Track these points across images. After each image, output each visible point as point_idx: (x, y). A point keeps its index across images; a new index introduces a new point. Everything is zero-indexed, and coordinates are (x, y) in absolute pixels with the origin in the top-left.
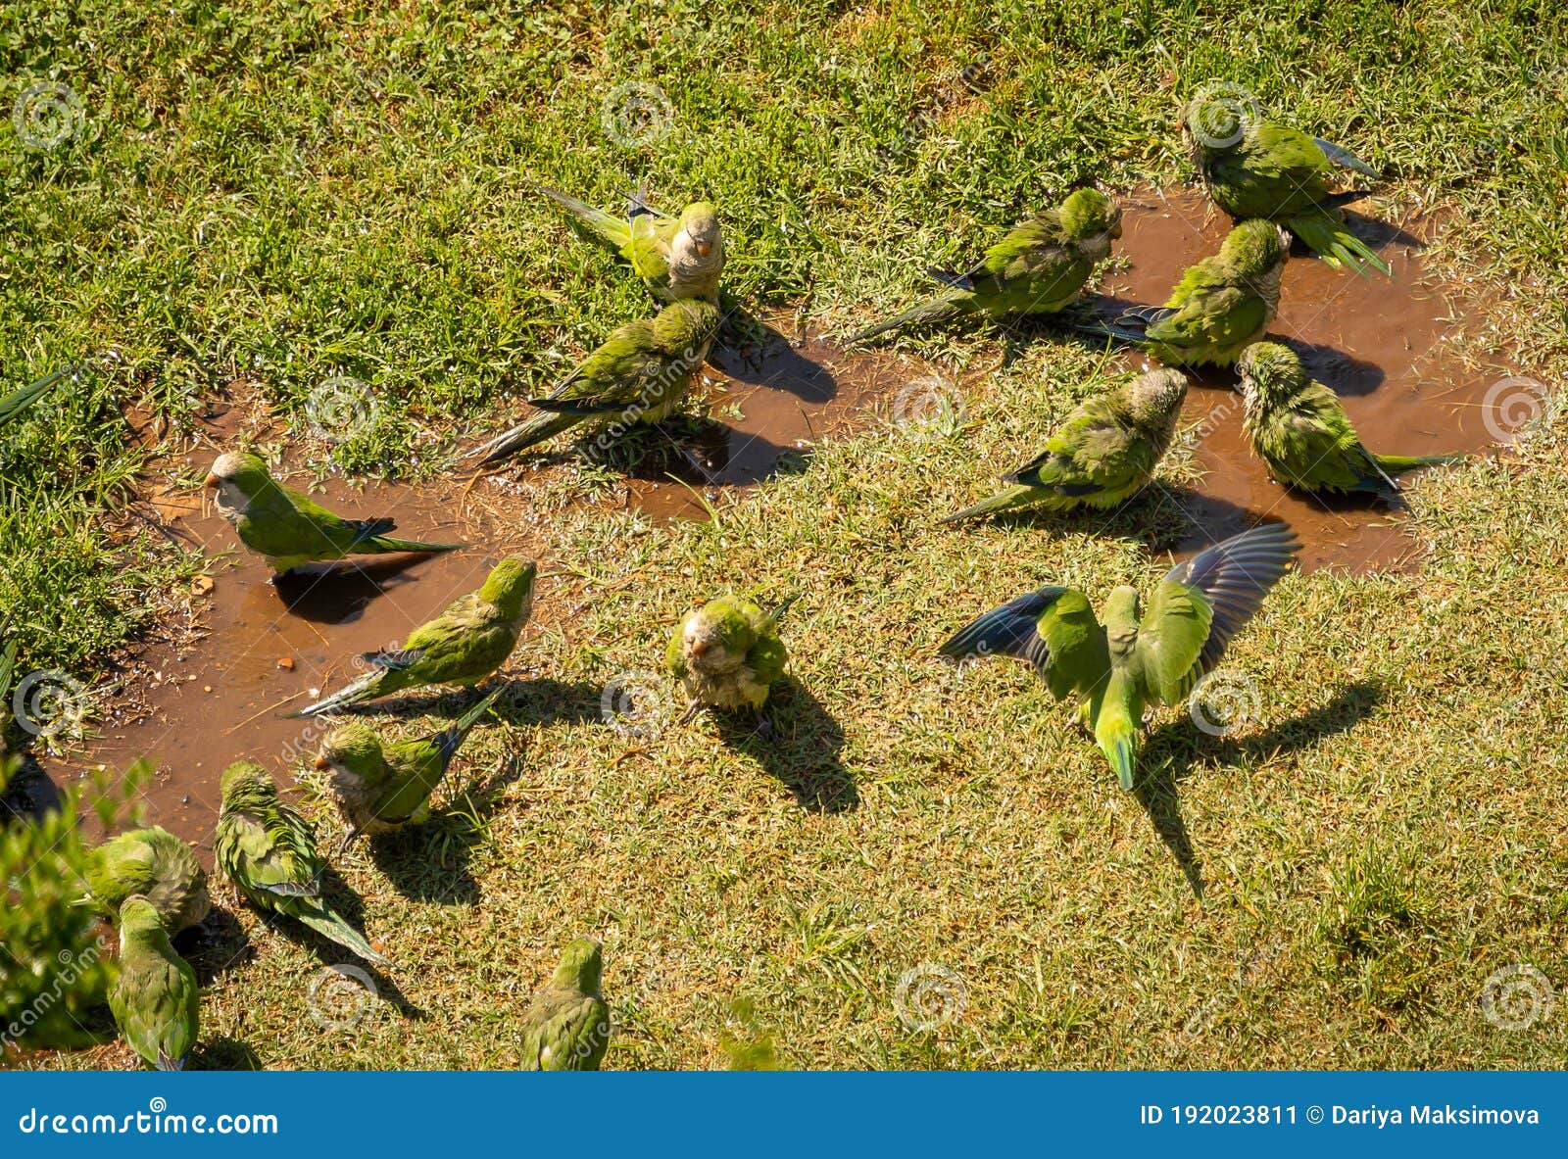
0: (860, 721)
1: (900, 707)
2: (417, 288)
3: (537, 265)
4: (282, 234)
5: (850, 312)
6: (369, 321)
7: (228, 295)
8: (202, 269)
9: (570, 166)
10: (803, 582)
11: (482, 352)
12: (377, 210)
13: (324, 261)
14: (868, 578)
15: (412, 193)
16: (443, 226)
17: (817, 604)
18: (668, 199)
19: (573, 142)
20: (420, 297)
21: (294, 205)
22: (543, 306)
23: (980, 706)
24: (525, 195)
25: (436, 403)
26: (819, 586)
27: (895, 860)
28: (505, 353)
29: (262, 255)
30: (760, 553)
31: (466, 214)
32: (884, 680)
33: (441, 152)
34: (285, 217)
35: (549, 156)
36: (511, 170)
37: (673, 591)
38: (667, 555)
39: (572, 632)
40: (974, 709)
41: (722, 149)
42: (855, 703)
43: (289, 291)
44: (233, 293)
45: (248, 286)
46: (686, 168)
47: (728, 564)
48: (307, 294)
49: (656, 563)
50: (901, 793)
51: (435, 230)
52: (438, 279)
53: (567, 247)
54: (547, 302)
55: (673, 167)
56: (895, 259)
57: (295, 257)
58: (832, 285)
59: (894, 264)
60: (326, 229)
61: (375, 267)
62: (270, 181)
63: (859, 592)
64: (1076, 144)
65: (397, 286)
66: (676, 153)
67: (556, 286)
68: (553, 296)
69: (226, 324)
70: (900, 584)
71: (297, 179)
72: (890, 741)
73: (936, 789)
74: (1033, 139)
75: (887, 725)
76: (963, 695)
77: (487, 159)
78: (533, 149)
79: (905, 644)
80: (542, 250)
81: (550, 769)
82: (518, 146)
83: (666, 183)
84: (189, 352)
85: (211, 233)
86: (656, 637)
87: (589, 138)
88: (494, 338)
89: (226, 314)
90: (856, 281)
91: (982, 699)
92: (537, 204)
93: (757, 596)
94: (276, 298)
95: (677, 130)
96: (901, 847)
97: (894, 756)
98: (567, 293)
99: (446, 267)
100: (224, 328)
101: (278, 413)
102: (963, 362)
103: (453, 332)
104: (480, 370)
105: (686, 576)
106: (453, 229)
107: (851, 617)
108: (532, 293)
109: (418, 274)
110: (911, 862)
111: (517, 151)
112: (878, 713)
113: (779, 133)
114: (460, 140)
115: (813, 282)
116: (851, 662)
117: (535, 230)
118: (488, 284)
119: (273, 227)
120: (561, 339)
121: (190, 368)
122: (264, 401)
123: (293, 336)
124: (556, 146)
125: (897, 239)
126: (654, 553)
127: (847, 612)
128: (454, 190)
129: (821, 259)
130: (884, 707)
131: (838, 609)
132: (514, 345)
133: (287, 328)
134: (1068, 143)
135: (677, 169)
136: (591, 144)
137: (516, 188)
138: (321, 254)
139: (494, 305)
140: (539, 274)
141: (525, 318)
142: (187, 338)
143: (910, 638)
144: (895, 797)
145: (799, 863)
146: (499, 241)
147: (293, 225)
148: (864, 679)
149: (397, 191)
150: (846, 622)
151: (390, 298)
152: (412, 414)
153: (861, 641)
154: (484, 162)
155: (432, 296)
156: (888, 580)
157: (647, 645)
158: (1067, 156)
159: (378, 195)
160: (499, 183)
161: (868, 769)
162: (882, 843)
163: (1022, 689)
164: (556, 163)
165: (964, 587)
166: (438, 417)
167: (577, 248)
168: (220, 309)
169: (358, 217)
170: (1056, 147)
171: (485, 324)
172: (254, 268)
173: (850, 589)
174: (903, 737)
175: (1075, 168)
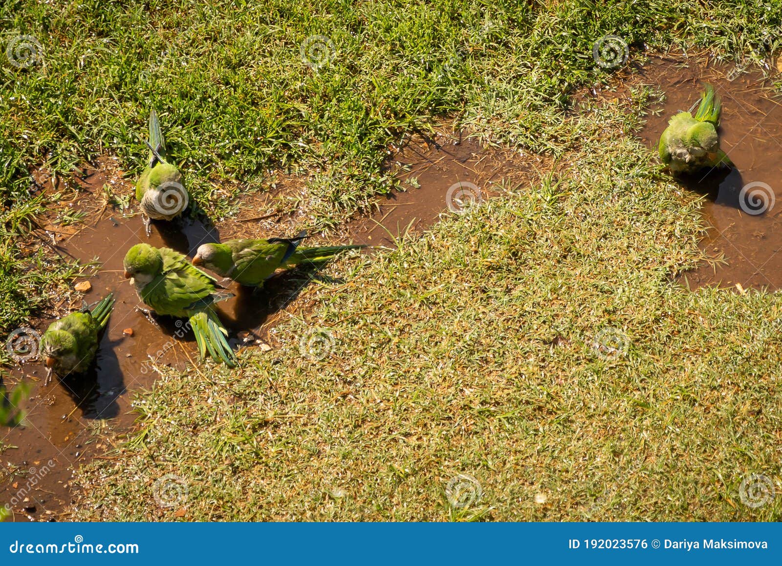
0: (488, 378)
1: (513, 370)
2: (217, 100)
3: (292, 87)
4: (133, 64)
5: (488, 122)
6: (186, 120)
7: (98, 102)
8: (82, 85)
9: (315, 26)
10: (454, 290)
11: (256, 142)
12: (193, 51)
13: (159, 81)
14: (496, 289)
15: (215, 40)
16: (234, 61)
17: (463, 304)
18: (376, 49)
19: (317, 11)
20: (218, 106)
21: (141, 46)
22: (295, 113)
23: (563, 370)
24: (286, 43)
25: (227, 173)
26: (464, 293)
27: (508, 466)
28: (271, 143)
29: (120, 77)
30: (428, 272)
31: (249, 54)
32: (504, 353)
33: (235, 16)
34: (135, 53)
35: (301, 20)
36: (278, 28)
37: (373, 294)
38: (370, 271)
39: (309, 318)
40: (560, 373)
41: (411, 18)
42: (485, 366)
43: (136, 100)
44: (101, 100)
45: (111, 97)
46: (388, 30)
47: (408, 277)
48: (148, 101)
49: (363, 276)
50: (513, 424)
51: (229, 64)
52: (230, 95)
53: (311, 77)
54: (298, 111)
55: (379, 28)
56: (517, 89)
57: (141, 78)
58: (478, 105)
59: (517, 93)
60: (161, 62)
61: (191, 86)
62: (126, 31)
63: (489, 297)
64: (632, 21)
65: (204, 99)
66: (381, 20)
67: (304, 101)
68: (303, 108)
69: (97, 120)
70: (516, 293)
71: (143, 30)
72: (506, 391)
73: (535, 422)
74: (605, 16)
75: (505, 381)
76: (553, 364)
77: (263, 20)
78: (291, 15)
79: (518, 331)
80: (296, 79)
81: (293, 404)
82: (282, 12)
83: (375, 38)
84: (73, 137)
85: (89, 62)
86: (362, 322)
87: (327, 9)
88: (264, 133)
89: (97, 113)
90: (492, 102)
91: (565, 366)
92: (293, 49)
93: (426, 298)
94: (129, 104)
95: (382, 5)
96: (512, 458)
97: (509, 401)
98: (310, 106)
99: (235, 88)
100: (95, 122)
101: (128, 176)
102: (558, 154)
103: (238, 128)
104: (255, 152)
105: (381, 285)
106: (240, 64)
107: (484, 313)
108: (289, 105)
109: (217, 92)
110: (518, 467)
111: (282, 16)
112: (500, 373)
113: (447, 9)
114: (246, 8)
115: (466, 103)
116: (483, 341)
117: (291, 66)
118: (262, 99)
119: (128, 60)
120: (305, 134)
121: (73, 146)
122: (119, 169)
123: (138, 129)
124: (306, 13)
125: (518, 77)
126: (362, 270)
127: (482, 309)
128: (242, 39)
129: (471, 88)
130: (503, 370)
131: (476, 308)
132: (277, 138)
133: (135, 124)
134: (627, 20)
135: (382, 30)
136: (328, 13)
137: (280, 39)
138: (157, 77)
139: (265, 112)
140: (294, 93)
141: (284, 121)
142: (72, 129)
143: (520, 327)
144: (508, 426)
145: (448, 467)
146: (269, 72)
147: (140, 59)
148: (491, 352)
149: (206, 39)
150: (481, 316)
151: (200, 106)
152: (212, 180)
153: (490, 328)
154: (261, 22)
155: (225, 107)
156: (508, 291)
157: (356, 327)
158: (627, 28)
159: (194, 41)
160: (270, 35)
161: (493, 409)
162: (500, 455)
163: (590, 361)
164: (306, 24)
165: (555, 296)
166: (228, 181)
167: (318, 78)
168: (93, 110)
169: (181, 55)
170: (620, 22)
171: (258, 123)
172: (115, 85)
173: (484, 296)
174: (515, 389)
175: (631, 35)
